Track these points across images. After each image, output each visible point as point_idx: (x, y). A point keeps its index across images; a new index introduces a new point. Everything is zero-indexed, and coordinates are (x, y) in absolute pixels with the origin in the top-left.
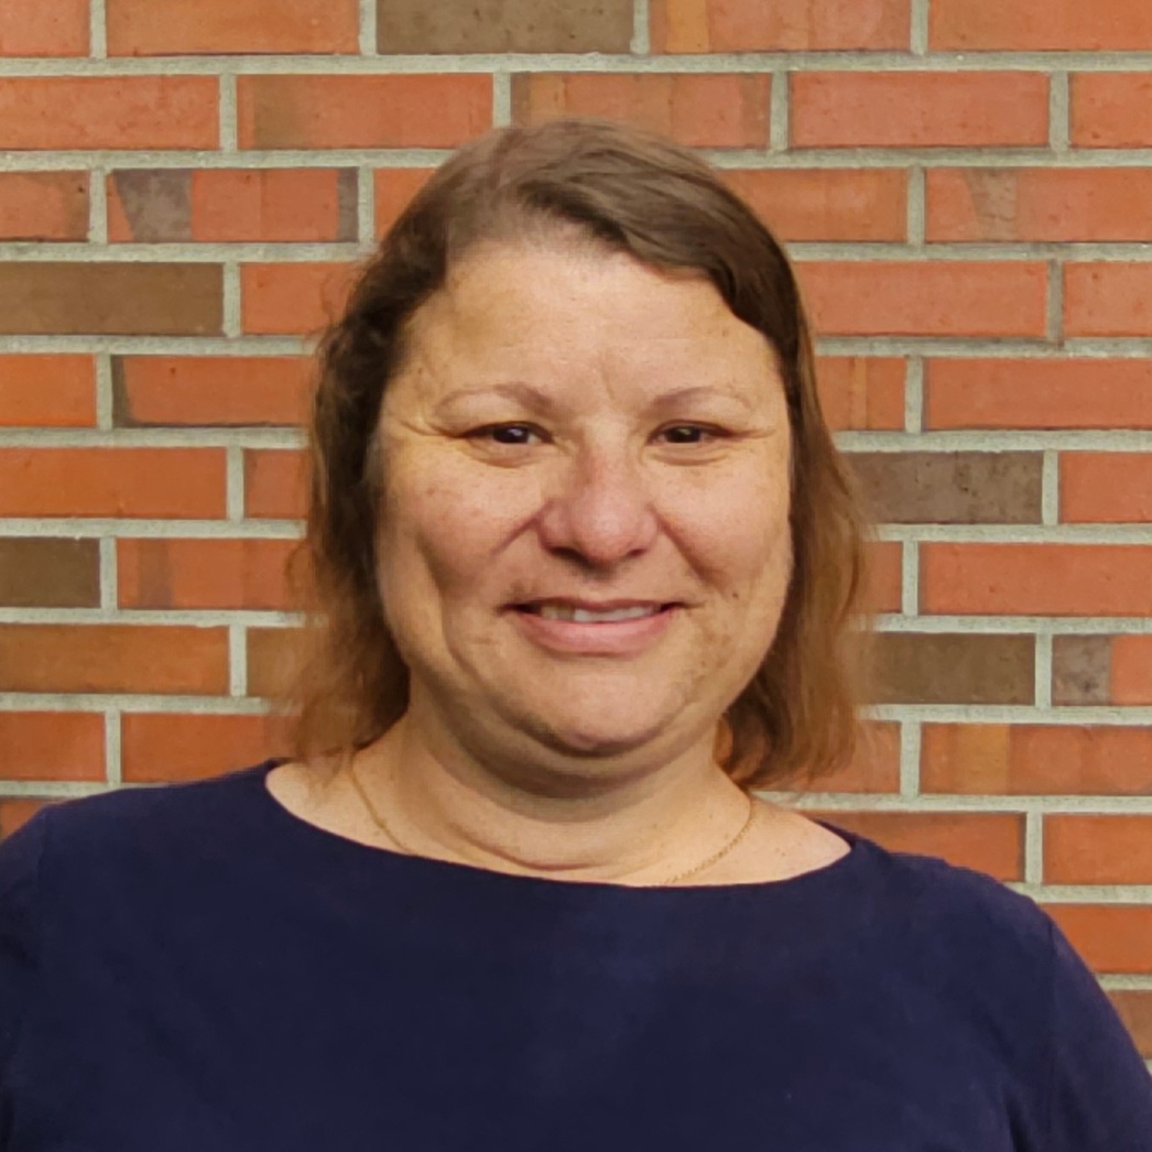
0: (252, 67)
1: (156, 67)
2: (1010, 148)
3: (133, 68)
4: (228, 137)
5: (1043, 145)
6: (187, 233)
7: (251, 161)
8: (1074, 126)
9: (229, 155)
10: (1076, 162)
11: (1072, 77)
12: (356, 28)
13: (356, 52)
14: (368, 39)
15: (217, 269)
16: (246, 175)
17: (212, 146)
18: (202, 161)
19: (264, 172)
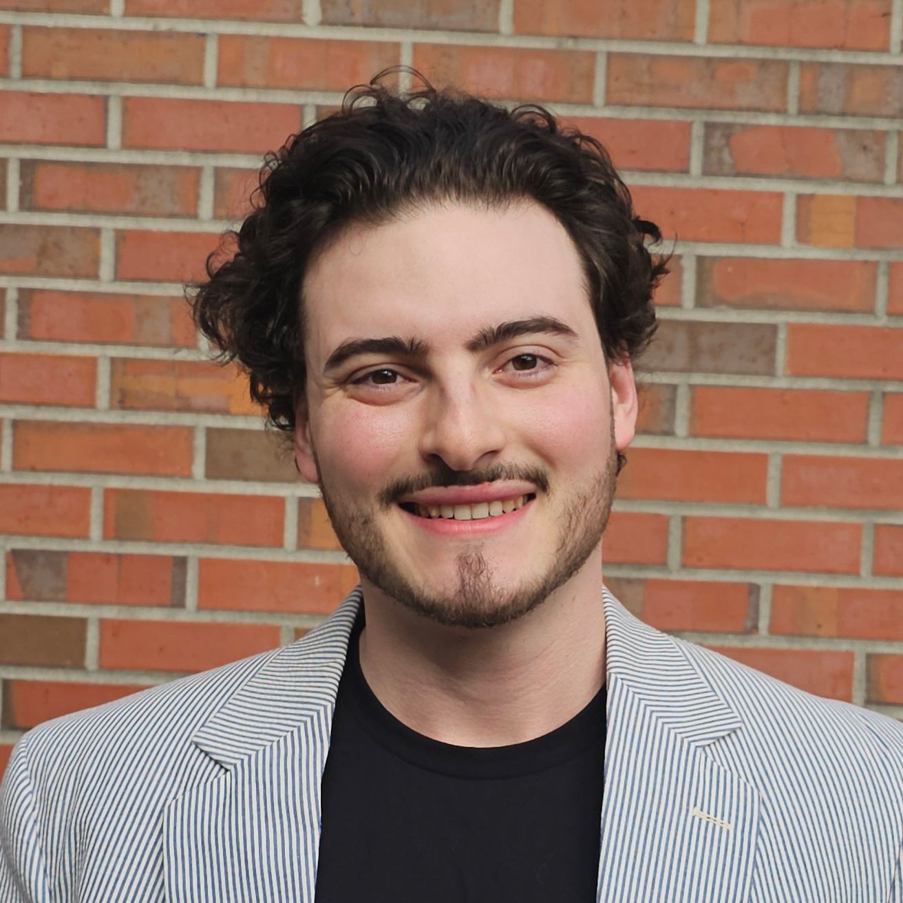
0: (115, 483)
1: (46, 479)
2: (641, 565)
3: (29, 479)
4: (96, 530)
5: (663, 564)
6: (62, 596)
7: (112, 548)
8: (686, 551)
9: (96, 542)
10: (685, 576)
11: (684, 519)
12: (190, 460)
13: (188, 476)
14: (199, 468)
15: (82, 623)
16: (107, 558)
17: (84, 536)
18: (77, 546)
19: (120, 557)
